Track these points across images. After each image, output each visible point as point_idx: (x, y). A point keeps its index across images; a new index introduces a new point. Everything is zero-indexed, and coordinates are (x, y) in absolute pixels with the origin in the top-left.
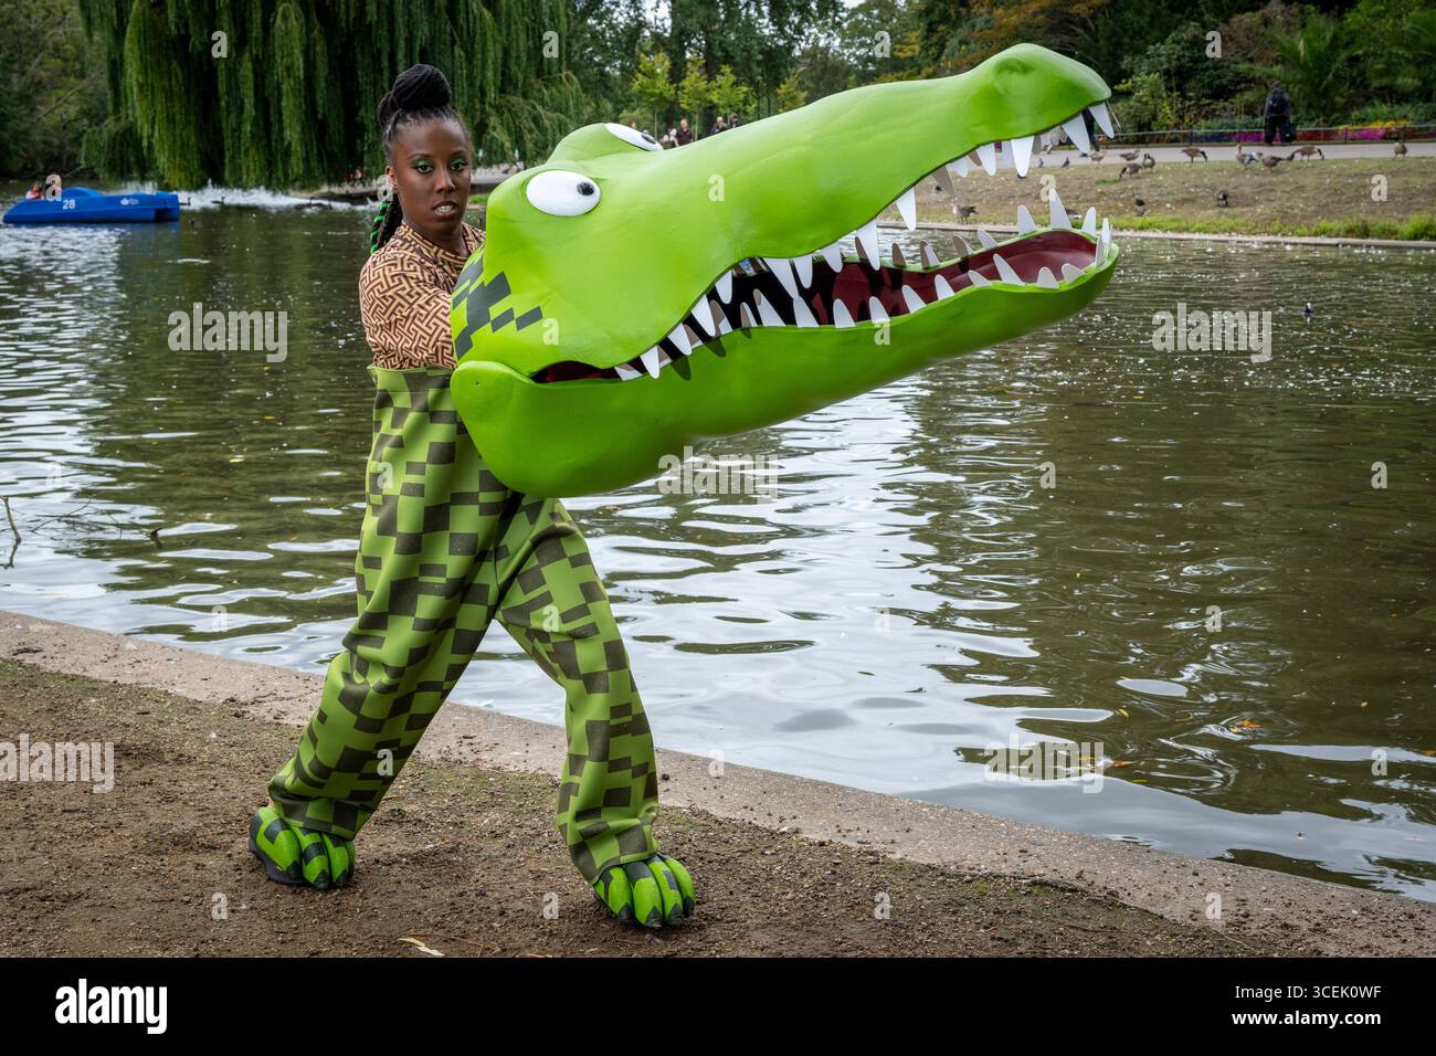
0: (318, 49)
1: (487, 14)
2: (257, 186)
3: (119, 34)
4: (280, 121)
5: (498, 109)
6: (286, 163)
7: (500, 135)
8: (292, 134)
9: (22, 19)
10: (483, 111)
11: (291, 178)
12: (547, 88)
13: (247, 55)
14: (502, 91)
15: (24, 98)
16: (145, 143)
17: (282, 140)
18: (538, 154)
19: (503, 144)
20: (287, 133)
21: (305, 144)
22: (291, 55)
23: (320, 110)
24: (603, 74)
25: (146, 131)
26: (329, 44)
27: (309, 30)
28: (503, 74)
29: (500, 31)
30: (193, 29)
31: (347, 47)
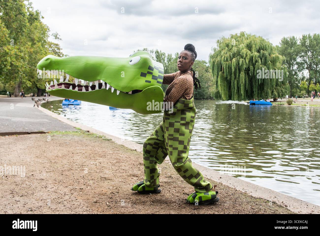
0: (247, 79)
2: (237, 100)
3: (218, 77)
4: (240, 90)
5: (276, 89)
6: (241, 97)
7: (276, 93)
8: (242, 92)
9: (208, 76)
10: (273, 89)
11: (242, 99)
12: (284, 85)
13: (236, 80)
14: (276, 86)
15: (207, 88)
16: (220, 93)
19: (276, 95)
22: (243, 80)
23: (247, 89)
24: (297, 85)
25: (221, 91)
26: (249, 79)
27: (246, 76)
28: (277, 83)
30: (228, 76)
31: (251, 79)
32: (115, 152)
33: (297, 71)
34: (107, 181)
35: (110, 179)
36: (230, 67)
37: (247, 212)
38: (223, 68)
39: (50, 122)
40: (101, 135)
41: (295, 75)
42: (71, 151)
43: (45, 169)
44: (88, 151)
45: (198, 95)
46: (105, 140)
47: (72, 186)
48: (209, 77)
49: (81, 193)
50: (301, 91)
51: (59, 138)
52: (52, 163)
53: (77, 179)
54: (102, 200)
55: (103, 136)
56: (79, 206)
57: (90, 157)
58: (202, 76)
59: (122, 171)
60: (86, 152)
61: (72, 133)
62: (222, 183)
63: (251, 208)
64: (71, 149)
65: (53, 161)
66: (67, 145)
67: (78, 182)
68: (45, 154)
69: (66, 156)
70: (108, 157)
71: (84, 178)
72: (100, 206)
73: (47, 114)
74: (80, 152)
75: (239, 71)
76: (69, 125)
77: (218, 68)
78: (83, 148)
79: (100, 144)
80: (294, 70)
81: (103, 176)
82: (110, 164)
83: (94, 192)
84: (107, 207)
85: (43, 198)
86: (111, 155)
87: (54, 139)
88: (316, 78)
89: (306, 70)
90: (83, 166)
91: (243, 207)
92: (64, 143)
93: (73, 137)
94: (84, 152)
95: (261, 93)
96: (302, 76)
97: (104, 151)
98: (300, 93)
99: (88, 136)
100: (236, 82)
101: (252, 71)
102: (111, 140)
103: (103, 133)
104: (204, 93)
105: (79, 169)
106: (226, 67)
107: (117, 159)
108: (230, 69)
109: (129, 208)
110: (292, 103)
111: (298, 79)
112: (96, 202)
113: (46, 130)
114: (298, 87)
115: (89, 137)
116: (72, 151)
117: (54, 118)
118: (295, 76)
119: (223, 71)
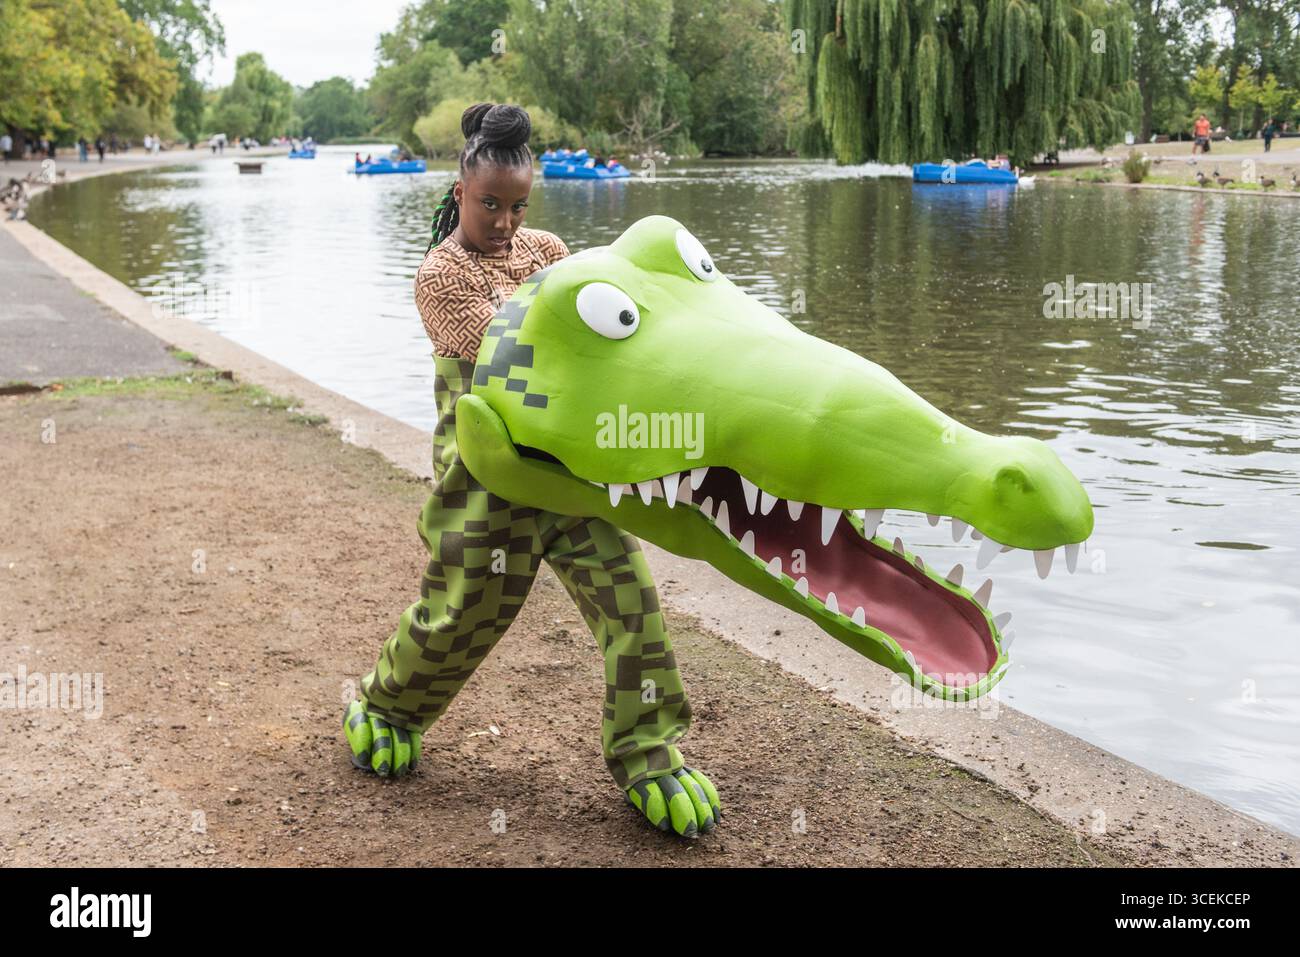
0: (948, 67)
1: (1072, 39)
2: (901, 162)
3: (815, 59)
4: (918, 118)
5: (1076, 109)
6: (921, 147)
7: (1076, 128)
8: (927, 125)
9: (773, 49)
10: (1065, 110)
11: (924, 157)
12: (1115, 92)
13: (899, 71)
14: (1080, 95)
15: (770, 102)
16: (827, 133)
17: (919, 131)
18: (1104, 142)
19: (1077, 135)
20: (923, 126)
21: (935, 133)
22: (928, 71)
23: (947, 109)
25: (828, 125)
26: (956, 63)
27: (942, 53)
28: (1082, 83)
29: (1082, 52)
30: (863, 54)
31: (969, 65)
32: (338, 496)
33: (1180, 19)
34: (290, 674)
35: (303, 663)
36: (872, 14)
37: (864, 836)
38: (839, 19)
39: (62, 318)
40: (283, 391)
41: (1170, 38)
42: (148, 495)
43: (33, 609)
44: (220, 493)
45: (727, 136)
46: (298, 426)
47: (138, 713)
48: (779, 53)
49: (177, 749)
50: (1193, 109)
51: (100, 418)
52: (64, 576)
53: (164, 669)
54: (264, 789)
55: (291, 400)
56: (162, 830)
57: (228, 533)
58: (747, 48)
59: (358, 610)
60: (212, 500)
61: (157, 385)
62: (778, 666)
63: (883, 810)
64: (145, 487)
65: (67, 563)
66: (128, 460)
67: (166, 689)
68: (34, 520)
69: (126, 532)
70: (307, 525)
71: (193, 659)
72: (250, 825)
73: (51, 264)
74: (187, 501)
75: (912, 29)
76: (145, 331)
77: (817, 20)
78: (200, 479)
79: (275, 449)
80: (1163, 11)
81: (275, 646)
82: (311, 568)
83: (228, 744)
84: (281, 827)
85: (12, 790)
86: (320, 512)
87: (76, 427)
88: (1267, 49)
89: (1219, 9)
90: (196, 587)
91: (848, 807)
92: (120, 446)
93: (161, 407)
94: (203, 498)
95: (1011, 130)
96: (1204, 40)
97: (289, 494)
98: (1190, 116)
99: (226, 404)
100: (897, 82)
101: (970, 31)
102: (326, 421)
103: (293, 379)
104: (755, 127)
105: (173, 609)
106: (854, 13)
107: (344, 537)
108: (872, 20)
109: (375, 826)
110: (1145, 174)
111: (1182, 52)
112: (238, 802)
113: (43, 373)
114: (1179, 89)
115: (227, 408)
116: (150, 499)
117: (82, 293)
118: (1169, 42)
119: (838, 30)
